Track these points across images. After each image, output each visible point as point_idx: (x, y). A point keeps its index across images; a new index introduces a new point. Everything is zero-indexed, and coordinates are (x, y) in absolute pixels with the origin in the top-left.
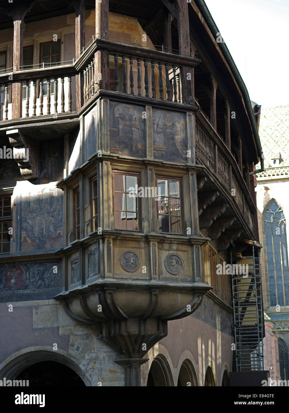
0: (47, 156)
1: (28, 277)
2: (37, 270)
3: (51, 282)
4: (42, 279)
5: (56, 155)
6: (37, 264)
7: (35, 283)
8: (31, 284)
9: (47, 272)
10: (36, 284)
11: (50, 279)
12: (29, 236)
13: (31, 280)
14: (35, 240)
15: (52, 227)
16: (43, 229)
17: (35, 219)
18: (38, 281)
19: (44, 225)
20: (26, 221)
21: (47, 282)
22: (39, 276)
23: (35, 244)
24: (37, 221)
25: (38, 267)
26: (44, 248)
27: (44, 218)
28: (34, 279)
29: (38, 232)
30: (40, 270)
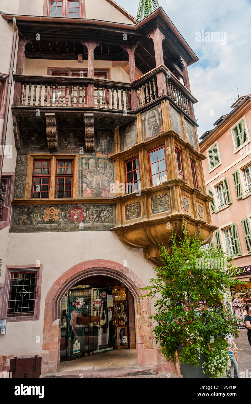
0: (101, 139)
1: (88, 215)
2: (95, 210)
3: (106, 219)
4: (99, 216)
5: (108, 139)
6: (95, 206)
7: (93, 219)
8: (90, 219)
9: (103, 212)
10: (95, 220)
11: (106, 217)
12: (88, 187)
13: (90, 217)
14: (93, 190)
15: (106, 183)
16: (99, 184)
17: (93, 177)
18: (96, 217)
19: (100, 181)
20: (86, 177)
21: (103, 219)
22: (97, 214)
23: (93, 193)
24: (94, 178)
25: (96, 208)
26: (100, 196)
27: (100, 177)
28: (93, 216)
29: (95, 185)
30: (97, 211)
